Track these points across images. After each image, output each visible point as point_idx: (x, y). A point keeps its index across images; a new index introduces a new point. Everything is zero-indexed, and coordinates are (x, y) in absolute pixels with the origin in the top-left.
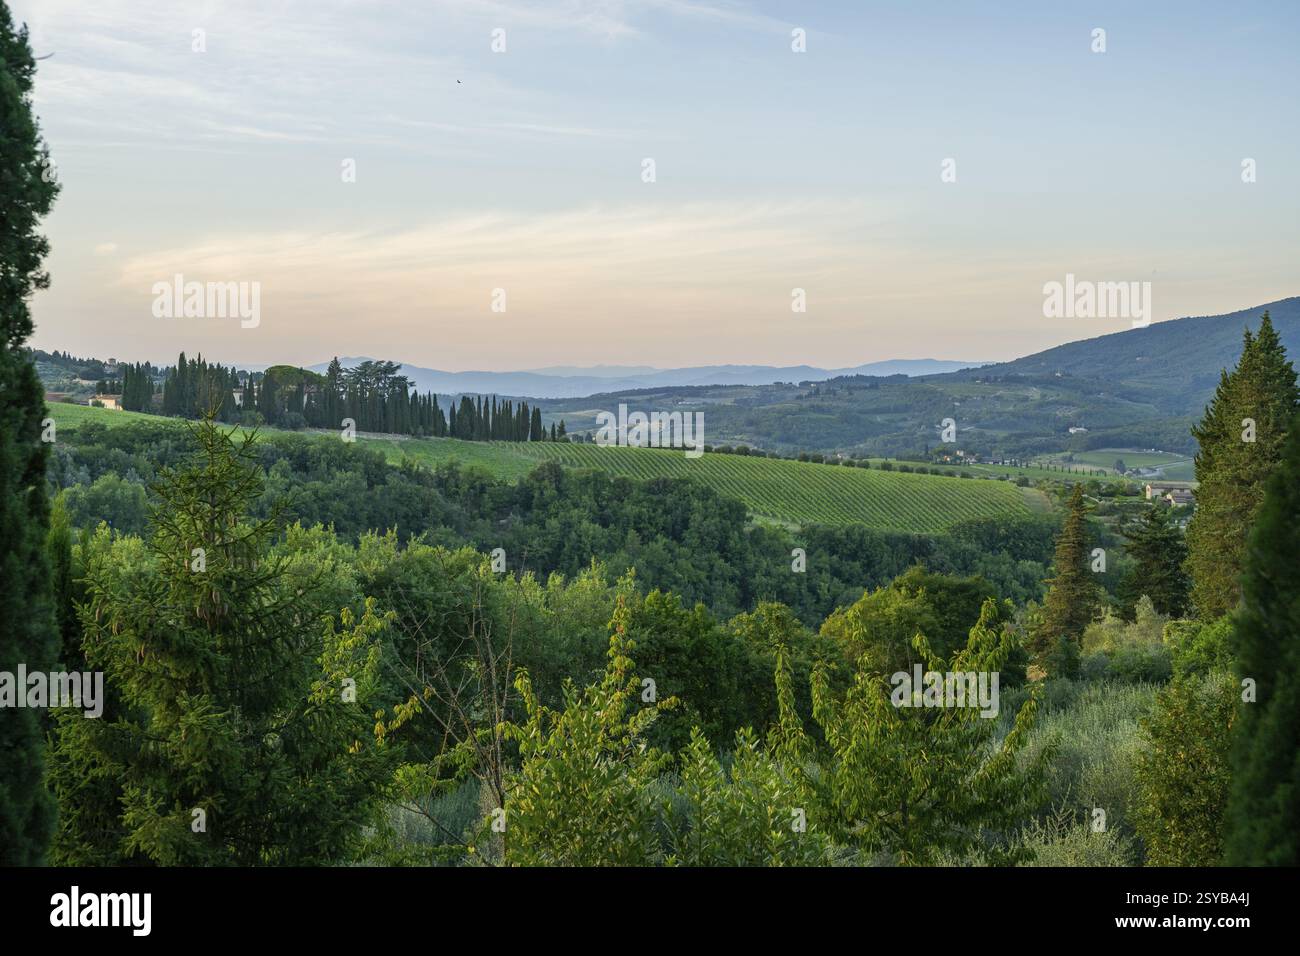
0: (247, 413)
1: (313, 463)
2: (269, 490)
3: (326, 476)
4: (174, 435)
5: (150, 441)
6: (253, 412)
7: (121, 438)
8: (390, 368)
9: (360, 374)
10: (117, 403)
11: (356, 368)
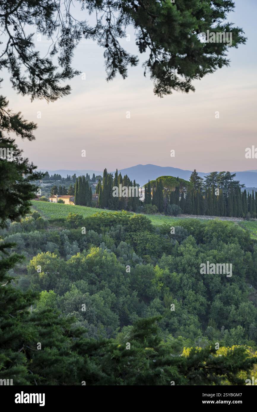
0: (147, 206)
1: (208, 238)
2: (187, 256)
3: (217, 246)
6: (151, 205)
8: (229, 176)
9: (211, 180)
10: (70, 200)
11: (208, 176)
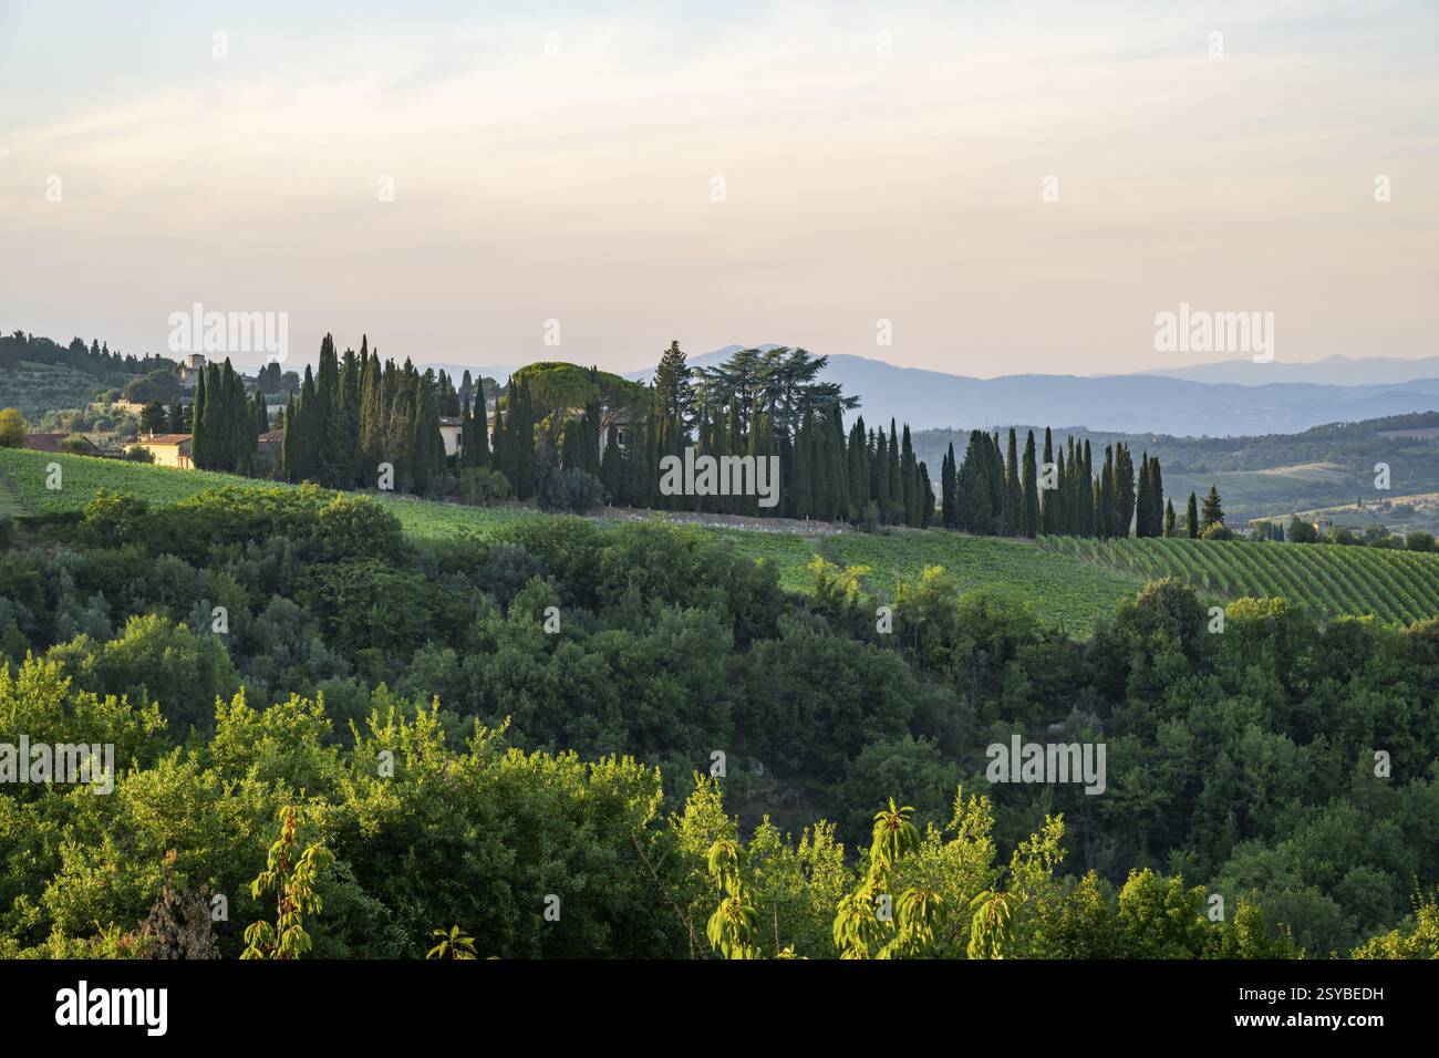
0: (469, 474)
1: (611, 587)
2: (507, 651)
3: (638, 618)
4: (299, 525)
5: (244, 539)
6: (483, 471)
7: (180, 531)
8: (802, 366)
9: (731, 380)
10: (182, 452)
11: (723, 366)
